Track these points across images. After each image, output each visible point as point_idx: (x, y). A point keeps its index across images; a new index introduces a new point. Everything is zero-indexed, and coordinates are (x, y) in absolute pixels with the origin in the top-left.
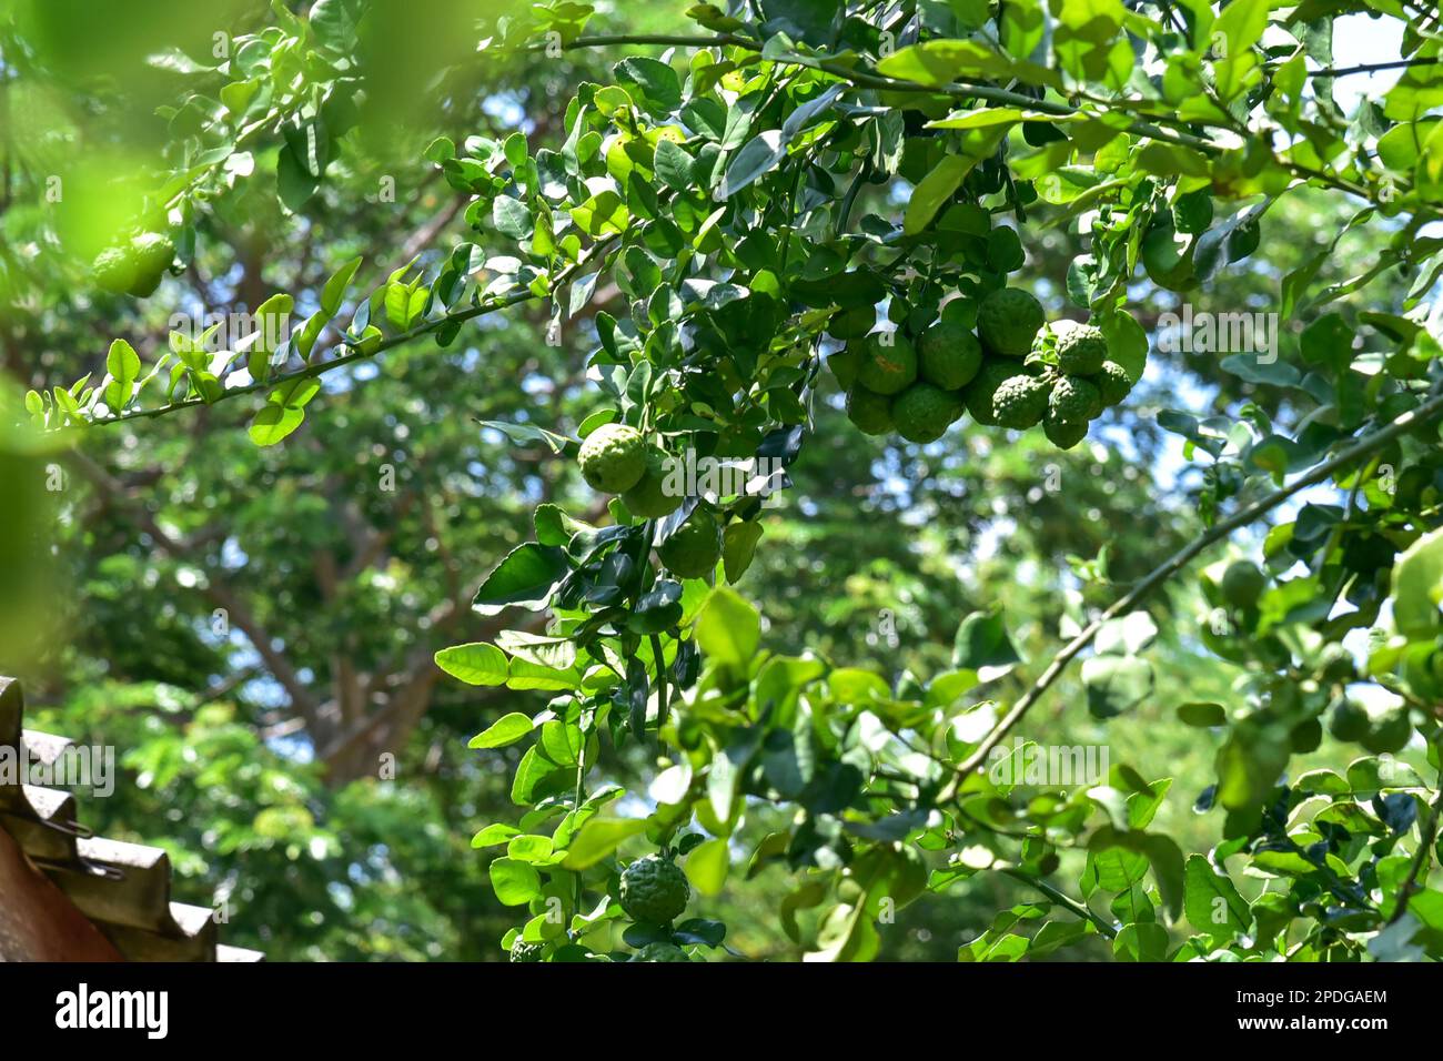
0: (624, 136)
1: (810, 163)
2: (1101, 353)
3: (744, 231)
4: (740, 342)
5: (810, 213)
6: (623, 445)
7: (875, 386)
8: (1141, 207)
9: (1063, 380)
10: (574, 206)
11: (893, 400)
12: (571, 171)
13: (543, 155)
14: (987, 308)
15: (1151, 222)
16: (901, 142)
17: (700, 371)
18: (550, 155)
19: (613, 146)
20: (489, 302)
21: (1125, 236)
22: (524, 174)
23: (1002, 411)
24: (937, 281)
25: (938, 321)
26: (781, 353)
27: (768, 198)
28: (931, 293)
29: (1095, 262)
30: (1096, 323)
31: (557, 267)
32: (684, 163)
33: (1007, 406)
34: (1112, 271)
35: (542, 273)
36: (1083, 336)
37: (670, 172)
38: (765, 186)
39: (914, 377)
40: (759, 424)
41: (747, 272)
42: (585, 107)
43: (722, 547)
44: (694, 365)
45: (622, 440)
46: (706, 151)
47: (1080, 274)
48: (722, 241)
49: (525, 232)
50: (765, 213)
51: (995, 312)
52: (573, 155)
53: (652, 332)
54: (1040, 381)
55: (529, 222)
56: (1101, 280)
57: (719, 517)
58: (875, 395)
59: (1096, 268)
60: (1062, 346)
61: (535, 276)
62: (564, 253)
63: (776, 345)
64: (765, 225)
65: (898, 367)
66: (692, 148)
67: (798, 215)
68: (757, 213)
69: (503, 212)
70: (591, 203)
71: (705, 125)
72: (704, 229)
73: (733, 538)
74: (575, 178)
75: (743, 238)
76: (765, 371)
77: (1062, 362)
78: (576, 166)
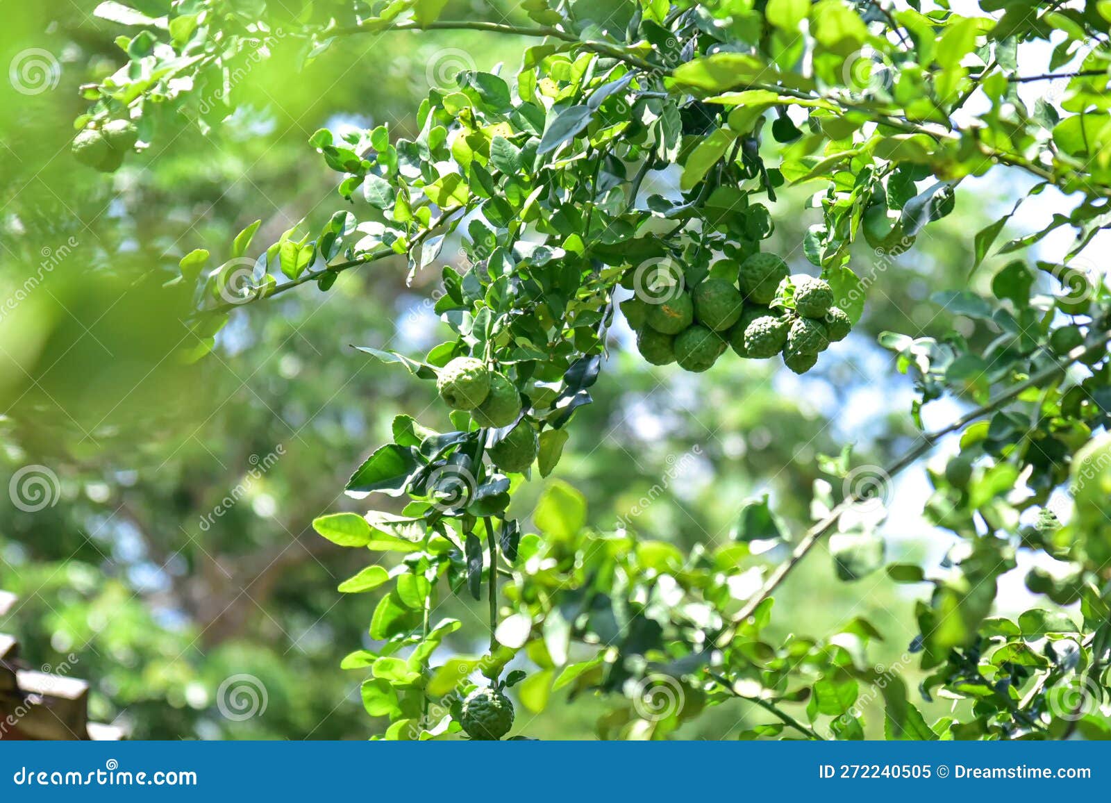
0: (466, 131)
1: (608, 153)
2: (829, 301)
3: (557, 205)
4: (553, 291)
5: (608, 192)
6: (471, 373)
7: (661, 328)
8: (862, 189)
9: (798, 320)
10: (426, 184)
11: (674, 338)
12: (425, 157)
13: (402, 144)
14: (747, 268)
15: (869, 201)
16: (680, 138)
17: (522, 313)
18: (408, 144)
19: (457, 139)
20: (360, 257)
21: (849, 210)
22: (386, 158)
23: (752, 343)
24: (707, 246)
25: (708, 278)
26: (585, 300)
27: (575, 180)
28: (702, 256)
29: (825, 230)
30: (825, 277)
31: (413, 231)
32: (513, 154)
33: (755, 339)
34: (838, 237)
35: (401, 235)
36: (815, 287)
37: (503, 160)
38: (574, 170)
39: (691, 321)
40: (566, 354)
41: (558, 237)
42: (434, 107)
43: (538, 449)
44: (517, 308)
45: (470, 369)
46: (530, 145)
47: (814, 239)
48: (540, 212)
49: (388, 204)
50: (573, 191)
51: (754, 272)
52: (425, 145)
53: (491, 285)
54: (781, 321)
55: (392, 195)
56: (829, 244)
57: (535, 426)
58: (660, 334)
59: (826, 235)
60: (798, 294)
61: (395, 238)
62: (418, 220)
63: (581, 293)
64: (573, 201)
65: (678, 313)
66: (518, 141)
67: (598, 194)
68: (567, 191)
69: (371, 187)
70: (439, 182)
71: (529, 124)
72: (528, 204)
73: (546, 442)
74: (427, 163)
75: (556, 211)
76: (572, 314)
77: (798, 307)
78: (428, 153)
